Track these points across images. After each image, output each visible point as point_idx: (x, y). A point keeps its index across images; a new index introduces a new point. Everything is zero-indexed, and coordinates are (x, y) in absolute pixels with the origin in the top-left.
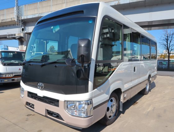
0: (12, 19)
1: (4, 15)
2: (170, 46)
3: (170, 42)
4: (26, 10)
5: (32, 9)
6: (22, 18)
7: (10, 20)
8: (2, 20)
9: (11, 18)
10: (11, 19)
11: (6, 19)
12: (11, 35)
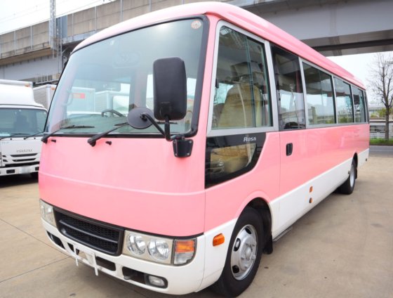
0: (45, 45)
1: (29, 37)
2: (390, 89)
3: (390, 80)
4: (71, 25)
5: (83, 22)
6: (64, 43)
7: (40, 47)
8: (26, 48)
9: (43, 44)
10: (42, 46)
11: (33, 46)
12: (43, 78)
